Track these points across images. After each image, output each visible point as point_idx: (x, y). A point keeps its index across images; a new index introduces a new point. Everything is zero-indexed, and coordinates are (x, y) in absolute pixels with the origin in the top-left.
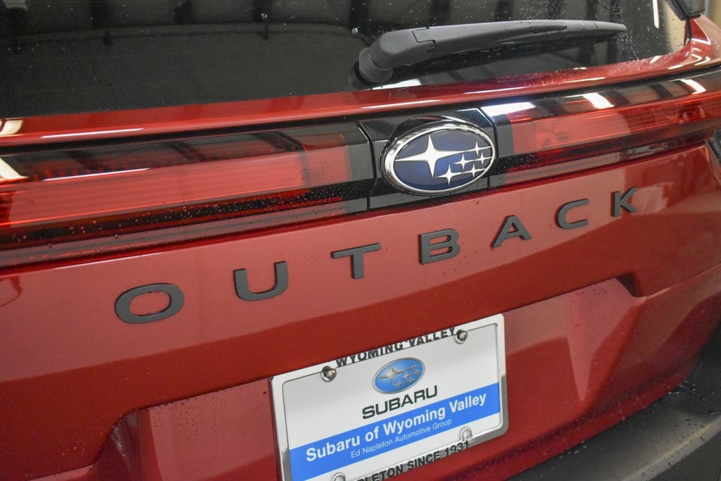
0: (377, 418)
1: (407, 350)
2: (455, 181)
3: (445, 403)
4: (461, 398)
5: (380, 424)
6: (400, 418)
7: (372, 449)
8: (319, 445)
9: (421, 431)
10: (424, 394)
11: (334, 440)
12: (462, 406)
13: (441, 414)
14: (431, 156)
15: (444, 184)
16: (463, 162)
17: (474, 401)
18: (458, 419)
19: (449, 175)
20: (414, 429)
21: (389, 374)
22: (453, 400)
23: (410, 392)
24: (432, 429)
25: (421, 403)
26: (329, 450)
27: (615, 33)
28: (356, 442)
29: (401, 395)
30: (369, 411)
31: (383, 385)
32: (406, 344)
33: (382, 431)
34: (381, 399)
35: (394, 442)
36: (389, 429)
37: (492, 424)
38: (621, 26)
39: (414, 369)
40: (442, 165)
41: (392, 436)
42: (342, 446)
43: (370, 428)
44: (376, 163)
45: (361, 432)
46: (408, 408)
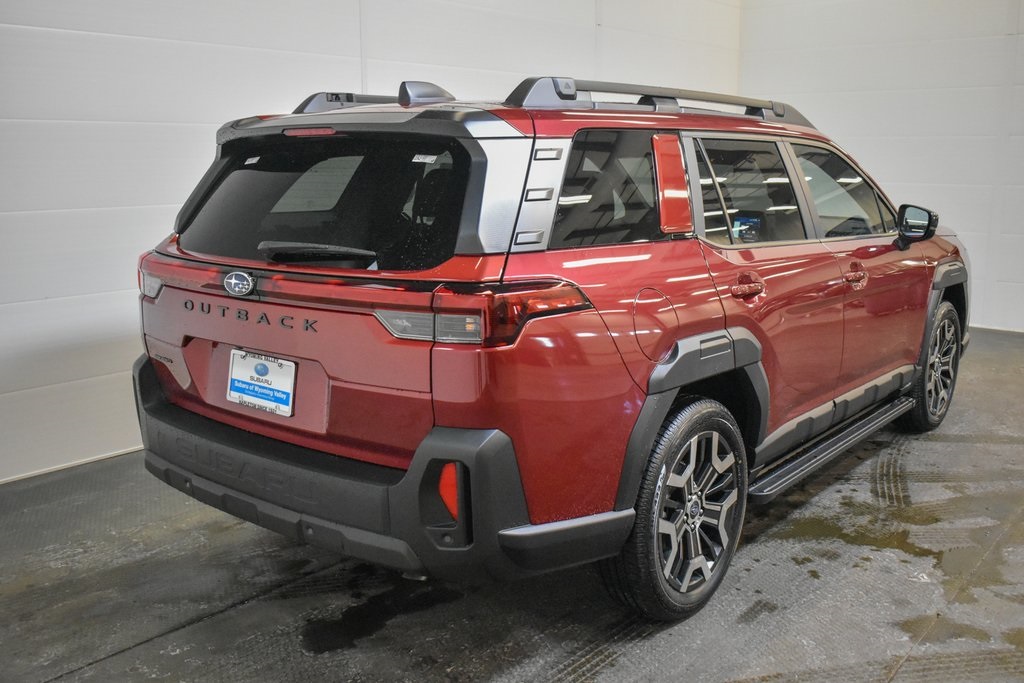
0: (253, 382)
1: (264, 361)
3: (273, 390)
4: (278, 391)
5: (254, 385)
6: (260, 387)
7: (251, 393)
9: (264, 396)
10: (267, 381)
11: (242, 382)
12: (278, 395)
13: (271, 393)
16: (241, 286)
18: (276, 400)
21: (259, 367)
23: (264, 378)
24: (267, 397)
25: (266, 385)
26: (240, 385)
28: (247, 387)
29: (261, 378)
30: (252, 378)
31: (256, 370)
32: (264, 358)
33: (254, 388)
34: (255, 375)
35: (256, 395)
37: (286, 411)
39: (266, 371)
40: (235, 285)
41: (256, 392)
42: (244, 386)
45: (249, 384)
46: (261, 384)
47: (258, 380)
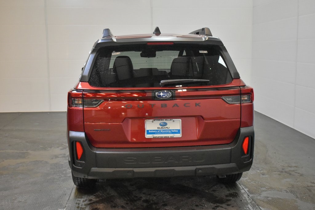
0: (159, 129)
1: (164, 121)
2: (165, 98)
3: (171, 130)
4: (173, 130)
5: (160, 130)
6: (163, 130)
7: (158, 133)
8: (151, 130)
9: (166, 133)
10: (167, 128)
11: (153, 130)
12: (173, 131)
13: (170, 131)
14: (162, 94)
15: (163, 98)
16: (166, 95)
17: (176, 131)
18: (173, 133)
19: (164, 97)
20: (165, 132)
21: (162, 124)
22: (172, 130)
23: (165, 127)
24: (168, 133)
25: (166, 129)
26: (152, 131)
27: (208, 82)
28: (156, 132)
29: (163, 127)
30: (158, 128)
31: (160, 125)
32: (164, 120)
33: (160, 131)
34: (160, 127)
35: (162, 133)
36: (161, 131)
37: (179, 135)
38: (209, 80)
39: (166, 124)
40: (163, 95)
41: (161, 132)
42: (154, 131)
43: (159, 130)
44: (155, 94)
45: (157, 130)
46: (164, 129)
47: (161, 128)
